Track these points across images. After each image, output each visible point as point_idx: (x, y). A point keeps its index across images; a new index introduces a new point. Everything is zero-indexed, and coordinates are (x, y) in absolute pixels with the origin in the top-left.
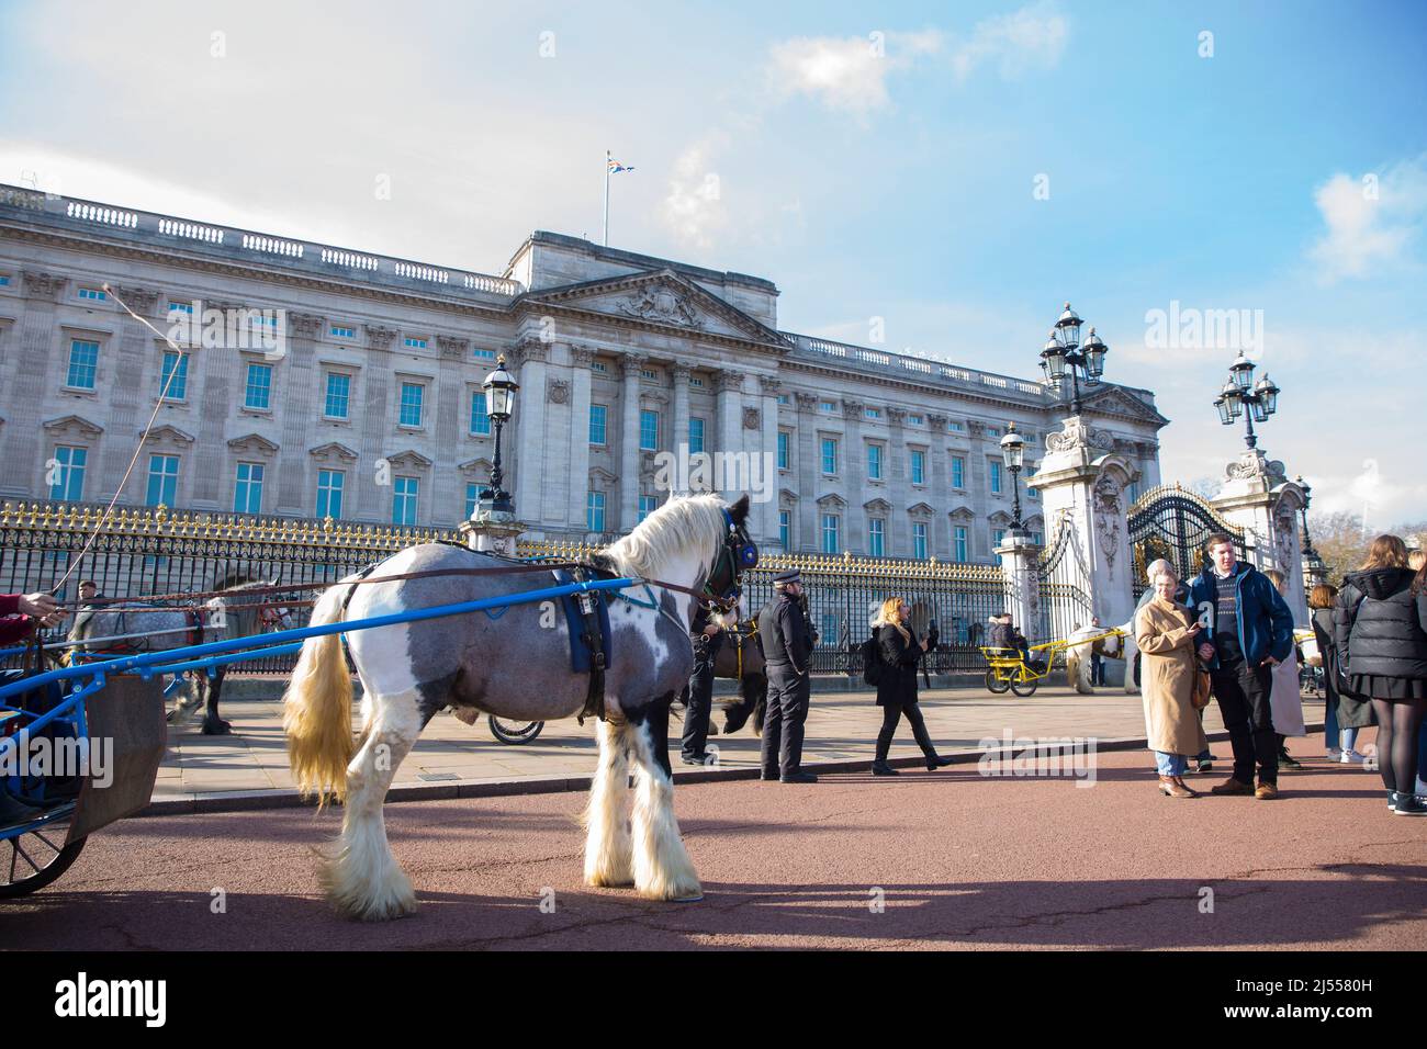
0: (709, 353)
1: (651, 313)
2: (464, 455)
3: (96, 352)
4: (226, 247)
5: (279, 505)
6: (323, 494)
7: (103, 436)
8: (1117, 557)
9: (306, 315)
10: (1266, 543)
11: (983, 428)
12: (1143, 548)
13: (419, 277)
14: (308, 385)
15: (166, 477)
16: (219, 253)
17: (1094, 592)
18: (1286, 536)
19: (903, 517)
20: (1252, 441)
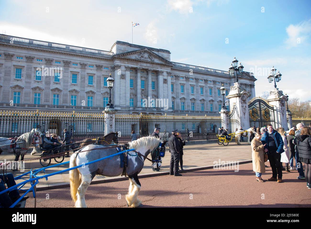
0: (156, 67)
1: (143, 58)
2: (103, 91)
3: (21, 71)
4: (48, 46)
5: (63, 103)
6: (72, 100)
7: (24, 89)
8: (246, 113)
9: (67, 61)
10: (279, 109)
11: (216, 82)
12: (252, 111)
13: (91, 52)
14: (68, 77)
15: (38, 98)
16: (47, 48)
17: (241, 121)
18: (283, 107)
19: (199, 102)
20: (276, 86)
